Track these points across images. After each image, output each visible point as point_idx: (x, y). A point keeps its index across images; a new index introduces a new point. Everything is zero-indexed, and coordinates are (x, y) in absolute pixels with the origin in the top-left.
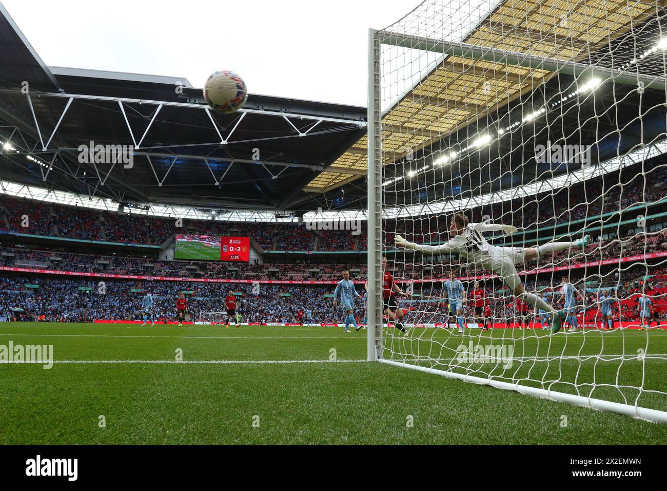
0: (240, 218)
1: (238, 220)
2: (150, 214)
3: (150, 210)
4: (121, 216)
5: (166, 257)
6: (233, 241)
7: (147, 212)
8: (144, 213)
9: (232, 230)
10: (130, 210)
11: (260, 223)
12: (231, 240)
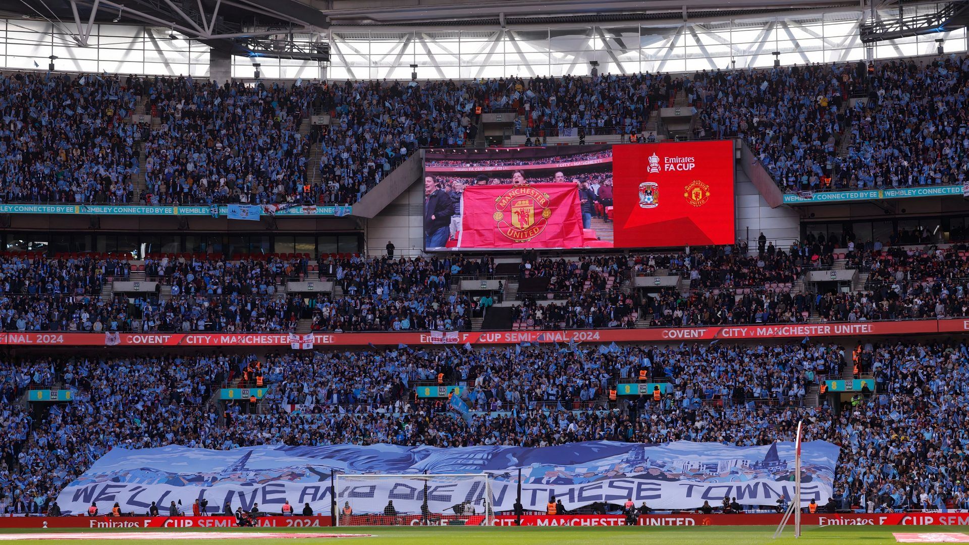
0: (709, 57)
1: (701, 65)
2: (336, 73)
3: (334, 58)
4: (225, 93)
5: (390, 248)
6: (661, 163)
7: (324, 68)
8: (311, 72)
9: (668, 112)
10: (257, 65)
11: (795, 69)
12: (654, 160)
